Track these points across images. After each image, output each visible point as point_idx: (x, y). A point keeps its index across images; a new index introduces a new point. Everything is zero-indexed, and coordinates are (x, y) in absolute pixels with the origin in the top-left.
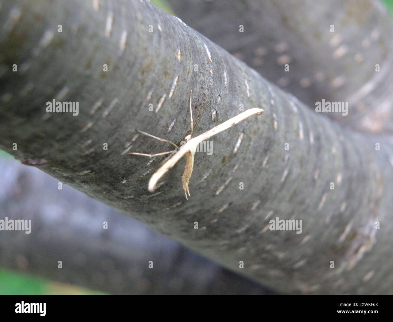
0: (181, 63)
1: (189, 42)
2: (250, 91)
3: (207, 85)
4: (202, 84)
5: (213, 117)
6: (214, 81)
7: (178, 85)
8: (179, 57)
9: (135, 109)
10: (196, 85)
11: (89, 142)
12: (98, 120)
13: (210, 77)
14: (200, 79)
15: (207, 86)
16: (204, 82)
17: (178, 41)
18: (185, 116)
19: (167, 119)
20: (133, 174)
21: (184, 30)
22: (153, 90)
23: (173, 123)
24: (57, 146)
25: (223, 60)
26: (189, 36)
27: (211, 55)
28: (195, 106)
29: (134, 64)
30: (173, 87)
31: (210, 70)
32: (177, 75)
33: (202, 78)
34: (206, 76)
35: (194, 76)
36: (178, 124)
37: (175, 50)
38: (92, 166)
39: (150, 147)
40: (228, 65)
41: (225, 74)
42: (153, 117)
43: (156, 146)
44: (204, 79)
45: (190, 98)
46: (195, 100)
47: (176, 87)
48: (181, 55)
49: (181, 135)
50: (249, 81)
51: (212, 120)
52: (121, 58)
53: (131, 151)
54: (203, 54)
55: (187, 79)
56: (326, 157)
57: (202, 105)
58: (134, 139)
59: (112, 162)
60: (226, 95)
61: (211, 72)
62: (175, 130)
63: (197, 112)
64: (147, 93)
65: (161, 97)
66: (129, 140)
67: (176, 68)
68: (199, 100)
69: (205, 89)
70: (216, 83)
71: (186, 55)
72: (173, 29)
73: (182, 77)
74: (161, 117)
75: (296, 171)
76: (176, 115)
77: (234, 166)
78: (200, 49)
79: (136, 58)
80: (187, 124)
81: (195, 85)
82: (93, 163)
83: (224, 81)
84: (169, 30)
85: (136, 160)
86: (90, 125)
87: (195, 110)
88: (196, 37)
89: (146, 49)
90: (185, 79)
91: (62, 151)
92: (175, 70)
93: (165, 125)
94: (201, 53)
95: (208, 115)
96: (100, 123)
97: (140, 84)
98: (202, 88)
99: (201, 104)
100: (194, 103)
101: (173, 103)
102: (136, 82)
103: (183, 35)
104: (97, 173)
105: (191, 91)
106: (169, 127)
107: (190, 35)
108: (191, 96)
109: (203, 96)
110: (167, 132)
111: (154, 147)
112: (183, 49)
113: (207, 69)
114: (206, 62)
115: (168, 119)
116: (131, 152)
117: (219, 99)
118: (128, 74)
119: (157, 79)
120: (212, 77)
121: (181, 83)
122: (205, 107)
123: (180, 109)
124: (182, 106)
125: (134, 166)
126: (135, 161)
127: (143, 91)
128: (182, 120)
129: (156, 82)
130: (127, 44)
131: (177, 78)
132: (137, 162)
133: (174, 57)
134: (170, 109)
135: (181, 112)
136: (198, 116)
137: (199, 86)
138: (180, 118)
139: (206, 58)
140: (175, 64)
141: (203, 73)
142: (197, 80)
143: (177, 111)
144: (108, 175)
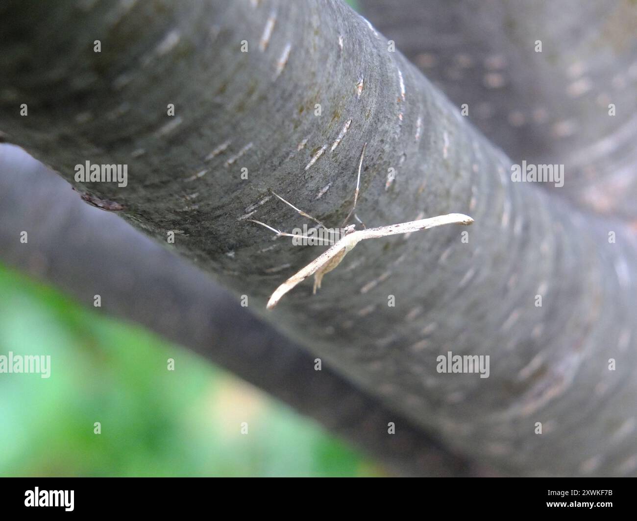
0: (360, 101)
1: (379, 68)
2: (449, 150)
3: (391, 137)
4: (384, 135)
5: (387, 185)
6: (401, 131)
7: (348, 133)
8: (360, 90)
9: (276, 161)
10: (374, 136)
11: (194, 196)
12: (215, 169)
13: (398, 126)
14: (382, 127)
15: (390, 139)
16: (387, 132)
17: (363, 65)
18: (347, 179)
19: (319, 181)
20: (247, 246)
21: (374, 47)
22: (309, 137)
23: (327, 188)
24: (142, 192)
25: (420, 98)
26: (379, 56)
27: (406, 89)
28: (365, 166)
29: (291, 95)
30: (340, 136)
31: (399, 115)
32: (351, 118)
33: (385, 126)
34: (392, 124)
35: (375, 121)
36: (334, 190)
37: (355, 80)
38: (188, 226)
39: (284, 216)
40: (425, 106)
41: (419, 122)
42: (300, 175)
43: (292, 216)
44: (388, 128)
45: (361, 154)
46: (367, 158)
47: (344, 137)
48: (363, 89)
49: (334, 205)
50: (450, 133)
51: (384, 189)
52: (274, 85)
53: (253, 217)
54: (395, 88)
55: (364, 126)
56: (531, 255)
57: (376, 166)
58: (262, 202)
59: (221, 227)
60: (413, 154)
61: (401, 117)
62: (327, 197)
63: (366, 175)
64: (300, 140)
65: (320, 148)
66: (255, 202)
67: (351, 108)
68: (373, 158)
69: (386, 143)
70: (404, 134)
71: (369, 88)
72: (359, 45)
73: (357, 122)
74: (311, 177)
75: (486, 272)
76: (334, 176)
77: (398, 256)
78: (392, 78)
79: (296, 86)
80: (347, 191)
81: (372, 136)
82: (192, 224)
83: (416, 133)
84: (354, 46)
85: (258, 231)
86: (201, 174)
87: (364, 173)
88: (389, 59)
89: (314, 74)
90: (360, 126)
91: (149, 200)
92: (348, 111)
93: (314, 188)
94: (392, 86)
95: (381, 181)
96: (217, 174)
97: (292, 126)
98: (382, 141)
99: (374, 165)
100: (366, 162)
101: (333, 159)
102: (287, 123)
103: (372, 55)
104: (193, 236)
105: (365, 144)
106: (319, 192)
107: (381, 54)
108: (363, 153)
109: (381, 153)
110: (314, 198)
111: (289, 217)
112: (367, 79)
113: (395, 113)
114: (396, 101)
115: (321, 181)
116: (252, 219)
117: (402, 160)
118: (278, 111)
119: (320, 122)
120: (400, 126)
121: (353, 130)
122: (380, 169)
123: (343, 169)
124: (347, 165)
125: (252, 237)
126: (255, 231)
127: (295, 137)
128: (341, 184)
129: (317, 126)
130: (287, 64)
131: (349, 122)
132: (258, 232)
133: (352, 91)
134: (327, 166)
135: (343, 173)
136: (366, 182)
137: (378, 138)
138: (339, 182)
139: (397, 95)
140: (351, 102)
141: (389, 118)
142: (377, 128)
143: (336, 172)
144: (209, 242)
